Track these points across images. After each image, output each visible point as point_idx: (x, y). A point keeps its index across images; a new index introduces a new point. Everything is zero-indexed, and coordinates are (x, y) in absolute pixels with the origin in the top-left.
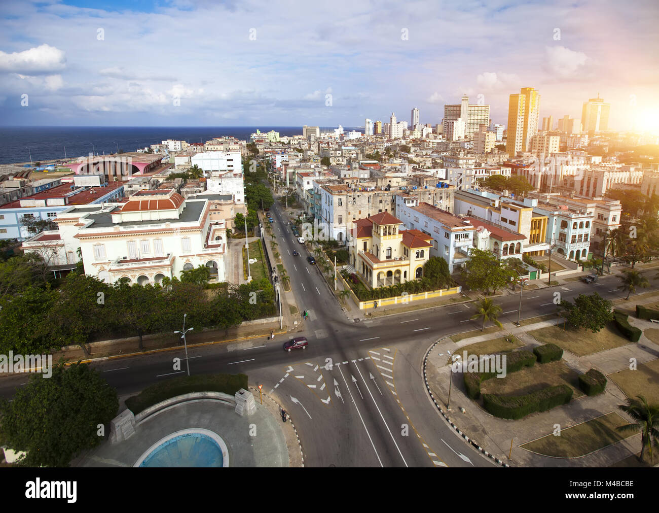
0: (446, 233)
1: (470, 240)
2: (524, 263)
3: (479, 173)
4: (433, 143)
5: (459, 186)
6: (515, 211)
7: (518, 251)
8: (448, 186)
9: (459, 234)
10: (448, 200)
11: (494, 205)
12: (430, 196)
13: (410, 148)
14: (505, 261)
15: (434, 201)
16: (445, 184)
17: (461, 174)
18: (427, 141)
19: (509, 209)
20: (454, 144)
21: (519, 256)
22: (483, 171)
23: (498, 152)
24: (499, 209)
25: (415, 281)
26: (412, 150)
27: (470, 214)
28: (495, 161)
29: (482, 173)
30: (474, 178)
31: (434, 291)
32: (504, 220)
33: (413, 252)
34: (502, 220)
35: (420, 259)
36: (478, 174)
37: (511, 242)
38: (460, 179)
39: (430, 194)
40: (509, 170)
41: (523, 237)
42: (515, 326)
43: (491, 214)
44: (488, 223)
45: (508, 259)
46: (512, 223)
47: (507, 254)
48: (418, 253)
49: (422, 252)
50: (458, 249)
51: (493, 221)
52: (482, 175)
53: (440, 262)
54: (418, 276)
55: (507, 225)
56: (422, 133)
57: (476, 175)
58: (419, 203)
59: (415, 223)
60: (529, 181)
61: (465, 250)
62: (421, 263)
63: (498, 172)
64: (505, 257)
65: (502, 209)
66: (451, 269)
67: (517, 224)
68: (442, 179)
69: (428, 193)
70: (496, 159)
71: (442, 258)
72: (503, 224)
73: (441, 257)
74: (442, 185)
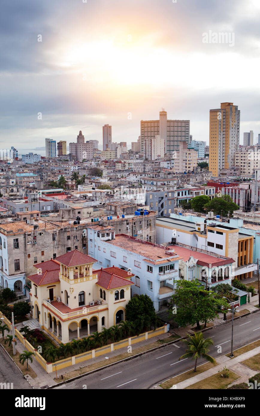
0: (148, 266)
1: (176, 271)
2: (234, 288)
3: (182, 195)
4: (129, 164)
5: (161, 212)
6: (222, 233)
7: (227, 278)
8: (148, 213)
9: (163, 266)
10: (149, 229)
11: (199, 229)
12: (128, 226)
13: (102, 171)
14: (214, 289)
15: (133, 231)
16: (145, 211)
17: (162, 198)
18: (123, 161)
19: (215, 232)
20: (153, 164)
21: (229, 282)
22: (185, 192)
23: (201, 170)
24: (205, 233)
25: (116, 327)
26: (105, 173)
27: (174, 241)
28: (198, 181)
29: (185, 194)
30: (177, 201)
31: (138, 335)
32: (211, 244)
33: (111, 294)
34: (208, 245)
35: (120, 300)
36: (181, 196)
37: (220, 267)
38: (161, 203)
39: (128, 224)
40: (213, 190)
41: (231, 261)
42: (229, 358)
43: (197, 240)
44: (195, 249)
45: (217, 286)
46: (220, 247)
47: (215, 281)
48: (117, 294)
49: (123, 291)
50: (163, 283)
51: (199, 247)
52: (186, 196)
53: (143, 301)
54: (118, 320)
55: (214, 249)
56: (116, 153)
57: (179, 197)
58: (116, 236)
59: (111, 259)
60: (234, 199)
61: (171, 282)
62: (122, 305)
63: (202, 193)
64: (214, 285)
65: (209, 234)
66: (156, 306)
67: (224, 247)
68: (141, 205)
69: (125, 222)
70: (199, 178)
71: (146, 296)
72: (210, 249)
73: (144, 295)
74: (142, 214)
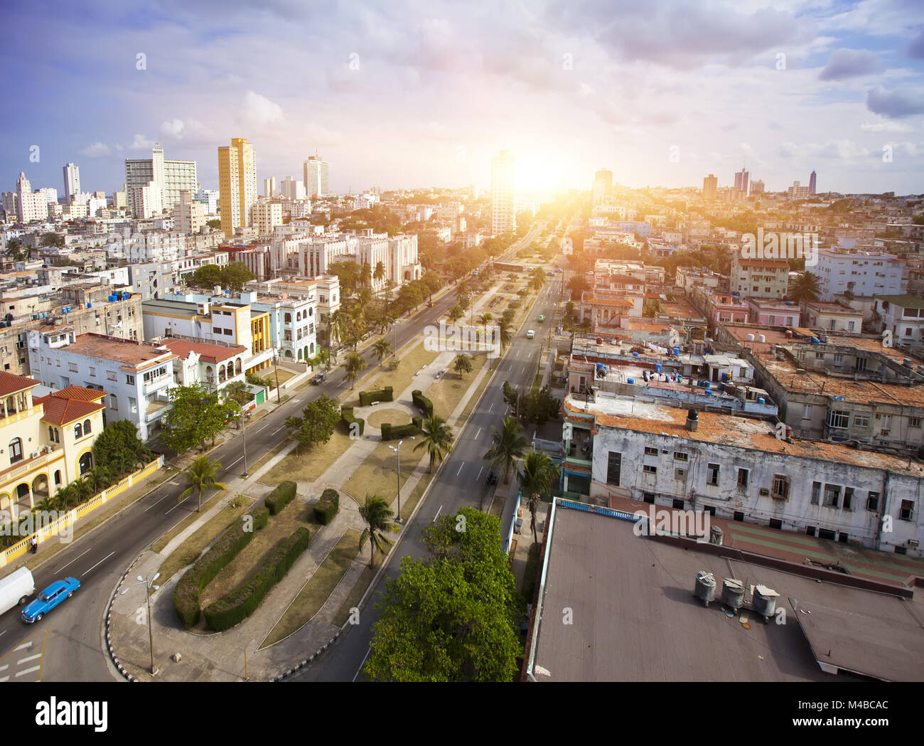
0: (128, 376)
1: (169, 376)
2: (248, 385)
3: (186, 267)
4: (108, 224)
5: (154, 293)
6: (229, 314)
7: (239, 371)
8: (129, 296)
9: (150, 371)
10: (132, 320)
11: (202, 311)
12: (98, 320)
13: (63, 238)
14: (224, 391)
15: (107, 327)
16: (124, 293)
17: (155, 272)
18: (98, 221)
19: (222, 313)
20: (145, 225)
21: (241, 378)
22: (190, 262)
23: (211, 230)
24: (209, 317)
25: (79, 482)
26: (68, 240)
27: (169, 333)
28: (208, 245)
29: (190, 265)
30: (179, 275)
31: (117, 484)
32: (217, 330)
33: (68, 431)
34: (214, 332)
35: (84, 437)
36: (183, 268)
37: (229, 360)
38: (153, 280)
39: (97, 316)
40: (226, 256)
41: (242, 349)
42: (243, 480)
43: (200, 326)
44: (197, 340)
45: (227, 386)
46: (228, 332)
47: (225, 379)
48: (78, 429)
49: (88, 423)
50: (153, 397)
51: (203, 336)
52: (190, 268)
53: (123, 429)
54: (83, 470)
55: (222, 337)
56: (88, 208)
57: (181, 270)
58: (77, 337)
59: (71, 375)
60: (250, 267)
61: (163, 393)
62: (87, 444)
63: (212, 261)
64: (223, 385)
65: (214, 316)
66: (143, 434)
67: (233, 333)
68: (122, 286)
69: (94, 314)
70: (209, 242)
71: (126, 421)
72: (217, 337)
73: (123, 420)
74: (120, 297)
